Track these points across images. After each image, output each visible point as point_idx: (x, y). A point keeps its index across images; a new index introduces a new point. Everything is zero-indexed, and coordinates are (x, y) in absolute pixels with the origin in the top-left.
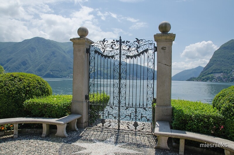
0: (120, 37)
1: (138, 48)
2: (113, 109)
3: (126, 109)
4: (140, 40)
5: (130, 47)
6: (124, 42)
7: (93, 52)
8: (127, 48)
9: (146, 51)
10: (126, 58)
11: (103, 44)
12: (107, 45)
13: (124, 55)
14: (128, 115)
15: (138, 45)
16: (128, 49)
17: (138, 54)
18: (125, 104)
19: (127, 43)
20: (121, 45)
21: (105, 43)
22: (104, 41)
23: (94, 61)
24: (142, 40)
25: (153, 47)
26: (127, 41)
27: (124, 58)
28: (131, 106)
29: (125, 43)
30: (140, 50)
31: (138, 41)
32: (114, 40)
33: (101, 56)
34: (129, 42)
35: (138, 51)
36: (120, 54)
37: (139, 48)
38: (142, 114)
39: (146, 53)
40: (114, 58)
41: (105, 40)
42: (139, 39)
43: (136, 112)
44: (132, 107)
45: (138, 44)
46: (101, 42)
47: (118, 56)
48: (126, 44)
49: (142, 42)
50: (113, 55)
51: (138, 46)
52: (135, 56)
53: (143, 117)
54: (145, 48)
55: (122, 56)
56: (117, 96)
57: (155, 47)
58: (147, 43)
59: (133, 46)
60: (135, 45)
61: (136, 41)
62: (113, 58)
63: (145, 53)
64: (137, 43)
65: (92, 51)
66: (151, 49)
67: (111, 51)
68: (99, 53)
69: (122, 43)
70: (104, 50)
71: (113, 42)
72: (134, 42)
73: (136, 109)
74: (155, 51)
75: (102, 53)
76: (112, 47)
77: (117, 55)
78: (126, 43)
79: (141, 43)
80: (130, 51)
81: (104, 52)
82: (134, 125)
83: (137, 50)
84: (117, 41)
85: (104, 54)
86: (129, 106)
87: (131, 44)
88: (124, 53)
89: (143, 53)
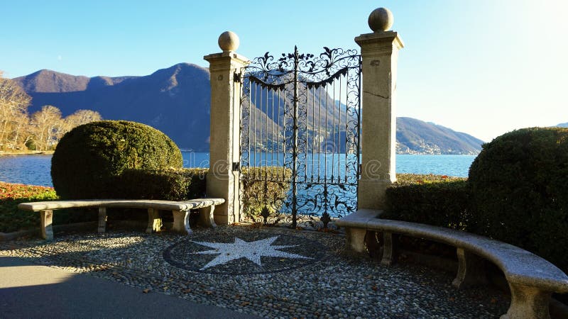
0: (296, 48)
1: (328, 66)
2: (283, 187)
3: (307, 188)
4: (331, 51)
5: (313, 65)
6: (302, 57)
7: (248, 80)
8: (307, 69)
9: (344, 71)
10: (306, 88)
11: (265, 63)
12: (272, 66)
13: (302, 82)
14: (311, 200)
15: (329, 61)
16: (311, 70)
17: (328, 78)
18: (306, 177)
19: (309, 57)
20: (296, 63)
21: (269, 61)
22: (266, 56)
24: (336, 50)
25: (357, 63)
26: (308, 55)
27: (303, 88)
28: (317, 182)
29: (304, 59)
30: (333, 71)
31: (328, 52)
32: (284, 55)
33: (261, 86)
34: (312, 56)
35: (328, 73)
36: (296, 81)
37: (330, 66)
38: (337, 198)
39: (345, 76)
40: (285, 90)
41: (269, 55)
42: (331, 49)
43: (325, 193)
44: (318, 184)
45: (329, 59)
46: (261, 60)
47: (292, 84)
48: (307, 61)
49: (337, 55)
50: (282, 83)
51: (328, 63)
52: (323, 83)
53: (340, 202)
54: (342, 65)
55: (299, 85)
56: (290, 164)
57: (360, 62)
58: (346, 55)
59: (319, 64)
60: (323, 62)
61: (325, 54)
62: (283, 90)
63: (342, 75)
64: (326, 57)
65: (246, 78)
66: (353, 68)
67: (279, 76)
68: (258, 82)
69: (299, 60)
71: (283, 57)
72: (321, 54)
73: (325, 188)
74: (361, 71)
75: (263, 81)
76: (280, 68)
77: (290, 82)
78: (307, 59)
79: (335, 55)
80: (314, 74)
81: (266, 78)
82: (322, 219)
83: (327, 70)
84: (290, 56)
85: (266, 82)
86: (312, 181)
87: (316, 60)
88: (303, 78)
89: (337, 75)
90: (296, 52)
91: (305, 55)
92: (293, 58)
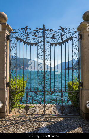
0: (44, 26)
4: (64, 29)
5: (54, 35)
6: (48, 30)
7: (15, 39)
8: (50, 36)
9: (71, 38)
10: (50, 46)
11: (25, 31)
12: (30, 33)
13: (48, 42)
15: (63, 33)
16: (52, 37)
17: (62, 41)
20: (44, 33)
21: (28, 30)
22: (26, 28)
23: (15, 48)
24: (67, 28)
26: (51, 30)
27: (48, 46)
30: (65, 38)
31: (62, 29)
32: (37, 28)
33: (23, 43)
34: (53, 30)
35: (62, 39)
36: (44, 42)
37: (63, 36)
38: (68, 98)
40: (38, 46)
41: (28, 27)
42: (63, 28)
46: (23, 30)
47: (42, 44)
48: (50, 33)
50: (36, 42)
52: (60, 44)
53: (70, 100)
55: (46, 44)
57: (79, 35)
58: (72, 31)
59: (57, 34)
60: (59, 33)
63: (70, 41)
64: (61, 31)
65: (13, 38)
66: (75, 37)
67: (34, 39)
68: (21, 40)
70: (27, 37)
71: (37, 29)
72: (59, 30)
74: (79, 39)
76: (35, 35)
77: (40, 42)
78: (50, 31)
79: (66, 31)
80: (54, 39)
81: (26, 39)
82: (60, 109)
83: (61, 38)
84: (40, 29)
85: (26, 41)
87: (55, 32)
88: (48, 41)
89: (67, 40)
90: (44, 28)
91: (49, 29)
92: (42, 30)
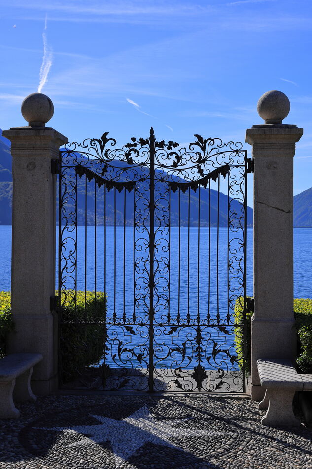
0: (152, 131)
1: (201, 161)
2: (133, 332)
4: (206, 141)
5: (179, 158)
6: (161, 144)
7: (73, 172)
10: (169, 190)
11: (102, 148)
12: (113, 153)
13: (162, 180)
14: (178, 349)
15: (202, 154)
16: (175, 165)
17: (201, 178)
19: (172, 146)
20: (152, 152)
22: (105, 139)
23: (75, 197)
24: (213, 140)
25: (242, 161)
26: (171, 143)
27: (163, 190)
28: (186, 323)
29: (165, 148)
30: (208, 168)
31: (201, 142)
32: (133, 139)
33: (96, 182)
34: (176, 145)
35: (200, 171)
36: (152, 179)
37: (204, 161)
39: (225, 176)
40: (136, 190)
41: (108, 137)
42: (205, 138)
43: (199, 339)
44: (188, 326)
45: (202, 152)
46: (95, 144)
47: (146, 184)
48: (169, 151)
49: (213, 147)
50: (130, 180)
51: (200, 157)
52: (194, 185)
54: (221, 161)
55: (157, 185)
56: (144, 297)
57: (247, 160)
61: (197, 143)
62: (133, 190)
63: (221, 176)
65: (69, 167)
66: (237, 167)
67: (125, 169)
68: (90, 175)
69: (157, 148)
70: (106, 166)
71: (132, 143)
72: (191, 144)
73: (199, 331)
74: (247, 171)
75: (100, 175)
76: (127, 158)
77: (142, 180)
78: (169, 148)
80: (180, 170)
81: (105, 170)
82: (193, 376)
83: (199, 167)
84: (143, 142)
85: (104, 177)
86: (179, 322)
87: (183, 151)
88: (163, 176)
89: (214, 175)
90: (152, 137)
91: (166, 142)
92: (147, 145)
